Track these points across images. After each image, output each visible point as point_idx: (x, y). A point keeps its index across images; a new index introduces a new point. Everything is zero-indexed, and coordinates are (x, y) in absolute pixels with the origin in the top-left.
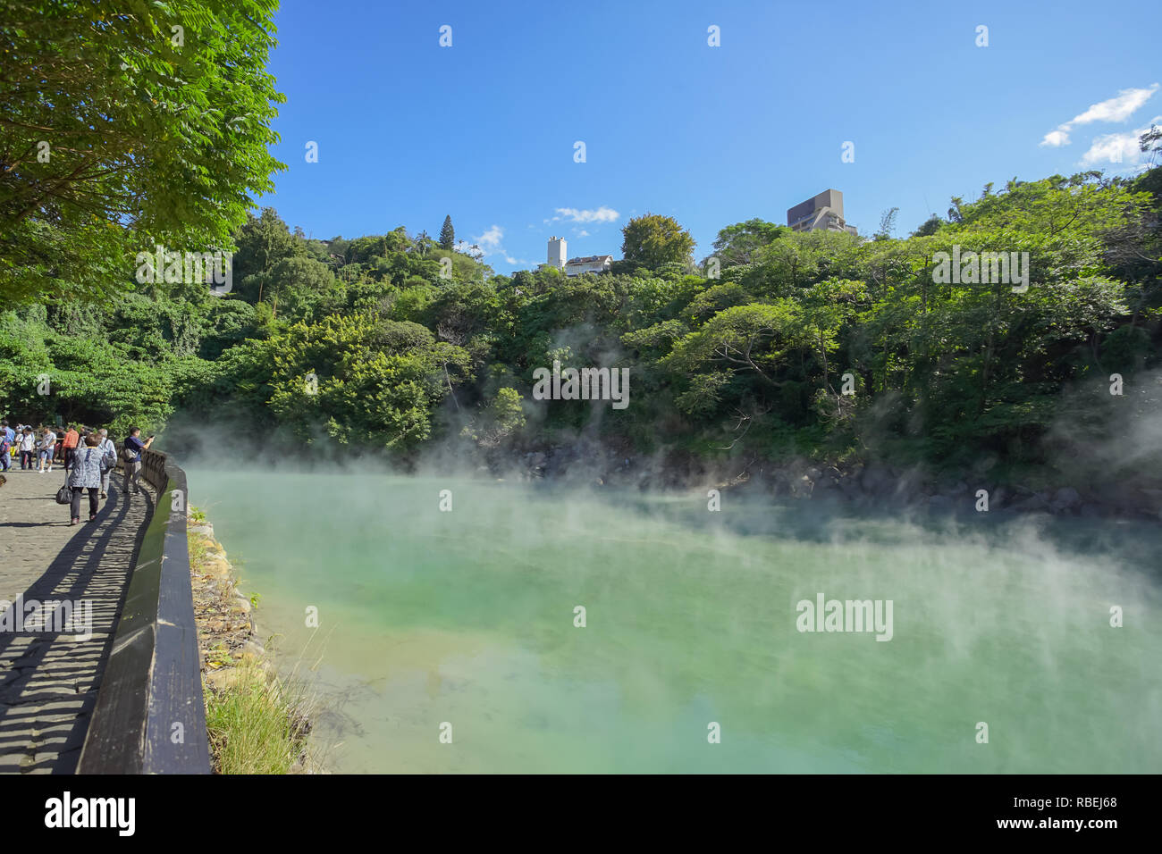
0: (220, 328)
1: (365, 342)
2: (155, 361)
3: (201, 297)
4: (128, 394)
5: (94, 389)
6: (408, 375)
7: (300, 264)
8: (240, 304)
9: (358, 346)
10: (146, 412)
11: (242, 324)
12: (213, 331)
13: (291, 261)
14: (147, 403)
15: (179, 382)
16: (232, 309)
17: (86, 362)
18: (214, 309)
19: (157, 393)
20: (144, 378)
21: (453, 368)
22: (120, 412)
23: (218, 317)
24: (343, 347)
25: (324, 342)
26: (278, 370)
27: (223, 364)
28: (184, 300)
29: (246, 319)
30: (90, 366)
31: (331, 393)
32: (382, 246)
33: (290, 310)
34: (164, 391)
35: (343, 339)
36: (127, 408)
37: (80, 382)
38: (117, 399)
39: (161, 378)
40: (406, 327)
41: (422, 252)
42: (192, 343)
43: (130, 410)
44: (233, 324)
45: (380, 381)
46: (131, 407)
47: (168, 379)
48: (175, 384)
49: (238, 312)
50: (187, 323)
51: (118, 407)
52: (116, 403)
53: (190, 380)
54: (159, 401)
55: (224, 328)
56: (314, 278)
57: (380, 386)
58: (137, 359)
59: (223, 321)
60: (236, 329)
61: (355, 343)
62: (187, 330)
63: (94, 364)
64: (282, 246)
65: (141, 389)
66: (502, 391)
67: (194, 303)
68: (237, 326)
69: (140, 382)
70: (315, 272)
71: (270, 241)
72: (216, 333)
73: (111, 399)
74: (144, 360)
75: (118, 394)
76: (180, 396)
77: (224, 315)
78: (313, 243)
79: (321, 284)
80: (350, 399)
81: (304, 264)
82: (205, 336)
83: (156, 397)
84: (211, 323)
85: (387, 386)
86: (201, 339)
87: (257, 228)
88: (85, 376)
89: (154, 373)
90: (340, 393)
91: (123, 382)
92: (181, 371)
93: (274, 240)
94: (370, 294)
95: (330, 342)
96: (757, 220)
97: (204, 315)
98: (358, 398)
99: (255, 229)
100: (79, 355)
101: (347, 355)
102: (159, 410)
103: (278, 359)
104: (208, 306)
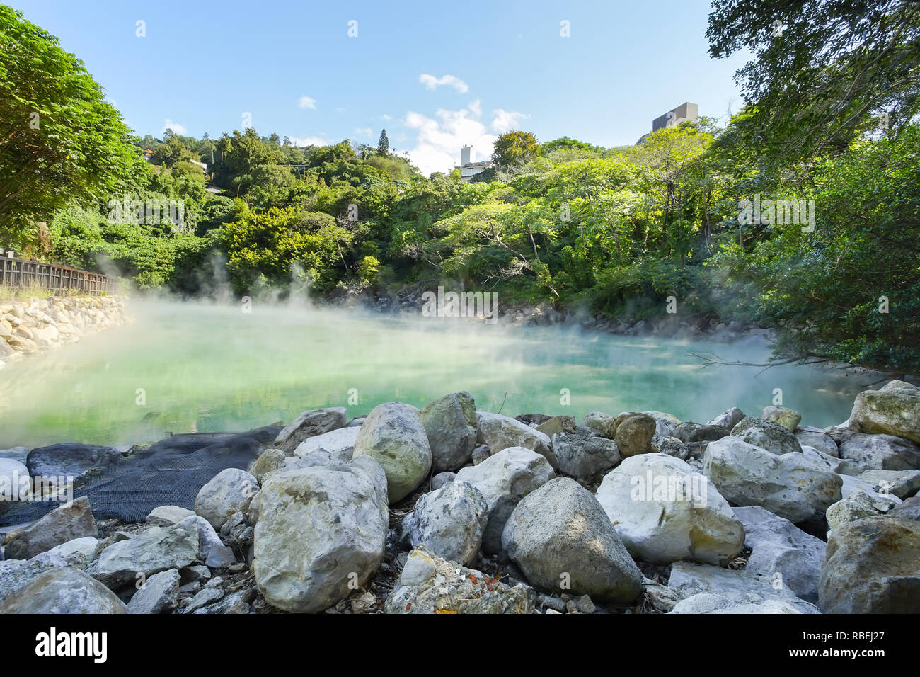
0: (211, 215)
1: (289, 226)
2: (169, 238)
3: (199, 194)
4: (147, 259)
5: (127, 254)
6: (312, 247)
7: (270, 169)
8: (224, 199)
9: (284, 228)
10: (158, 270)
11: (225, 213)
12: (206, 218)
13: (264, 167)
14: (159, 264)
15: (179, 251)
16: (219, 203)
17: (124, 238)
18: (207, 203)
19: (165, 258)
20: (157, 248)
21: (342, 243)
22: (142, 270)
23: (210, 208)
24: (275, 229)
25: (264, 226)
26: (234, 243)
27: (205, 240)
28: (188, 196)
29: (228, 210)
30: (126, 241)
31: (265, 258)
32: (333, 154)
33: (259, 203)
34: (169, 257)
35: (275, 224)
36: (148, 267)
37: (119, 250)
38: (140, 261)
39: (168, 249)
40: (316, 216)
41: (363, 158)
42: (193, 226)
43: (149, 268)
44: (219, 213)
45: (293, 251)
46: (149, 267)
47: (172, 249)
48: (177, 252)
49: (223, 205)
50: (188, 213)
51: (141, 266)
52: (140, 264)
53: (186, 250)
54: (166, 263)
55: (214, 215)
56: (280, 179)
57: (293, 254)
58: (157, 236)
59: (213, 210)
60: (221, 217)
61: (282, 226)
62: (189, 217)
63: (129, 239)
64: (259, 156)
65: (156, 255)
66: (366, 258)
67: (195, 198)
68: (221, 214)
69: (155, 251)
70: (281, 175)
71: (251, 152)
72: (209, 219)
73: (138, 261)
74: (162, 236)
75: (141, 259)
76: (179, 260)
77: (214, 207)
78: (294, 150)
79: (285, 184)
80: (275, 262)
81: (273, 169)
82: (200, 220)
83: (164, 261)
84: (205, 212)
85: (298, 254)
86: (199, 223)
87: (242, 142)
88: (123, 247)
89: (165, 245)
90: (269, 258)
91: (145, 251)
92: (181, 244)
93: (254, 151)
94: (303, 193)
95: (267, 226)
96: (566, 137)
97: (200, 207)
98: (279, 261)
99: (240, 143)
100: (120, 233)
101: (277, 234)
102: (166, 269)
103: (235, 237)
104: (204, 200)
